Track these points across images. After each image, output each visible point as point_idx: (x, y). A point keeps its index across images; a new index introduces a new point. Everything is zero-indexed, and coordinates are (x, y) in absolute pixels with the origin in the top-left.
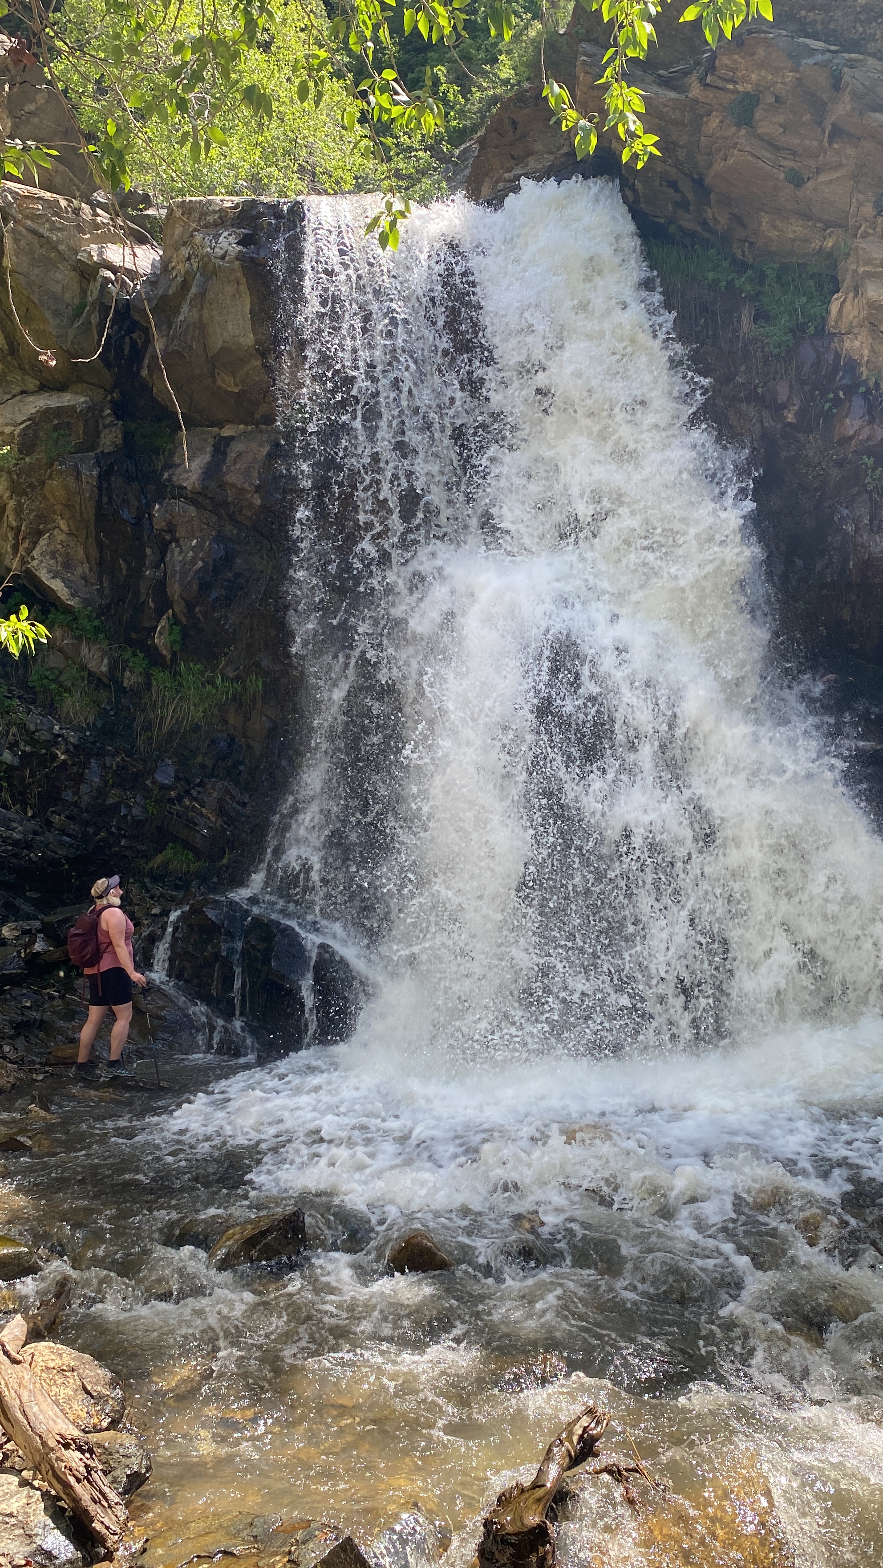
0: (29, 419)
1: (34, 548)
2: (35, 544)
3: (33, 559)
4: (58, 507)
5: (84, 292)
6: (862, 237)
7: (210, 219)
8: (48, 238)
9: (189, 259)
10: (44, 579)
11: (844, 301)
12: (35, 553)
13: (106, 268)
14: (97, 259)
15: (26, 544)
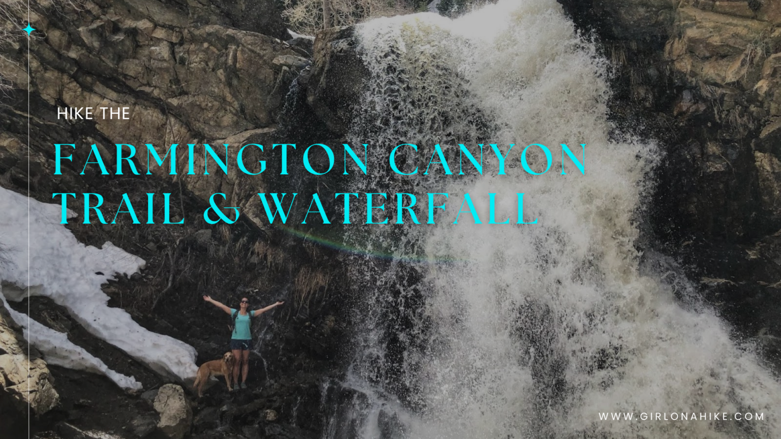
0: (247, 139)
1: (247, 203)
2: (247, 201)
3: (246, 208)
4: (260, 182)
5: (275, 79)
6: (681, 7)
7: (335, 36)
8: (259, 53)
9: (324, 56)
10: (251, 218)
11: (673, 43)
12: (247, 205)
13: (286, 65)
14: (282, 62)
15: (243, 201)
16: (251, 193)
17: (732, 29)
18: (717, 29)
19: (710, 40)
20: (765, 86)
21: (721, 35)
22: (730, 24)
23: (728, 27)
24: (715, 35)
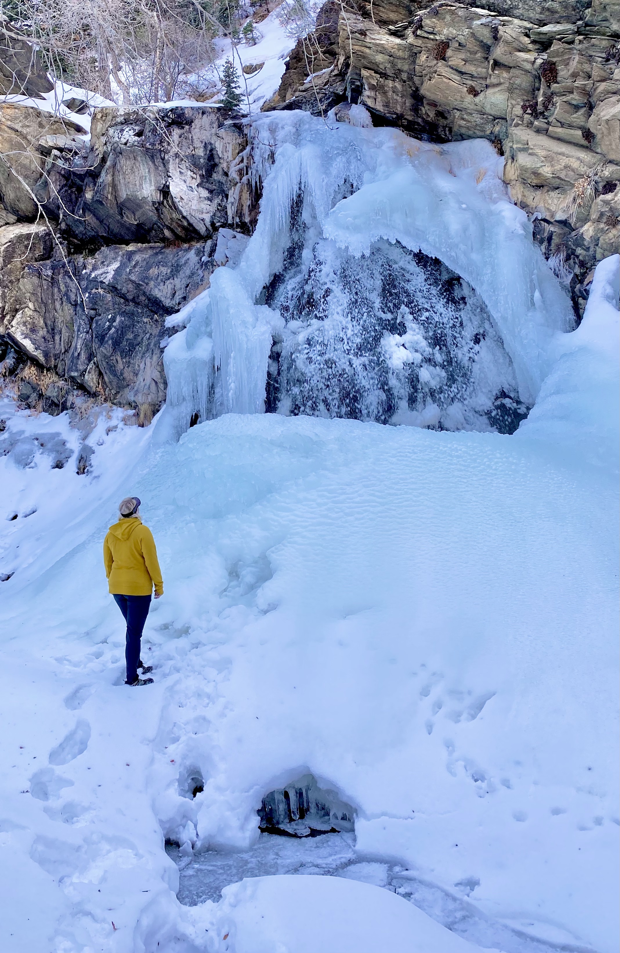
0: (9, 242)
1: (13, 320)
2: (14, 317)
3: (12, 326)
4: (28, 295)
5: (43, 164)
6: (516, 126)
7: (119, 120)
8: (21, 132)
9: (106, 144)
10: (18, 339)
11: (506, 164)
12: (14, 323)
13: (56, 149)
14: (51, 144)
15: (8, 317)
16: (18, 307)
17: (564, 160)
18: (549, 159)
19: (541, 171)
20: (591, 229)
21: (552, 166)
22: (563, 154)
23: (561, 157)
24: (547, 165)
